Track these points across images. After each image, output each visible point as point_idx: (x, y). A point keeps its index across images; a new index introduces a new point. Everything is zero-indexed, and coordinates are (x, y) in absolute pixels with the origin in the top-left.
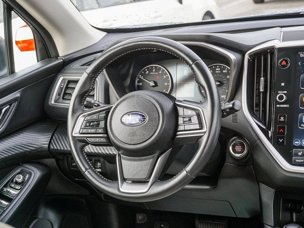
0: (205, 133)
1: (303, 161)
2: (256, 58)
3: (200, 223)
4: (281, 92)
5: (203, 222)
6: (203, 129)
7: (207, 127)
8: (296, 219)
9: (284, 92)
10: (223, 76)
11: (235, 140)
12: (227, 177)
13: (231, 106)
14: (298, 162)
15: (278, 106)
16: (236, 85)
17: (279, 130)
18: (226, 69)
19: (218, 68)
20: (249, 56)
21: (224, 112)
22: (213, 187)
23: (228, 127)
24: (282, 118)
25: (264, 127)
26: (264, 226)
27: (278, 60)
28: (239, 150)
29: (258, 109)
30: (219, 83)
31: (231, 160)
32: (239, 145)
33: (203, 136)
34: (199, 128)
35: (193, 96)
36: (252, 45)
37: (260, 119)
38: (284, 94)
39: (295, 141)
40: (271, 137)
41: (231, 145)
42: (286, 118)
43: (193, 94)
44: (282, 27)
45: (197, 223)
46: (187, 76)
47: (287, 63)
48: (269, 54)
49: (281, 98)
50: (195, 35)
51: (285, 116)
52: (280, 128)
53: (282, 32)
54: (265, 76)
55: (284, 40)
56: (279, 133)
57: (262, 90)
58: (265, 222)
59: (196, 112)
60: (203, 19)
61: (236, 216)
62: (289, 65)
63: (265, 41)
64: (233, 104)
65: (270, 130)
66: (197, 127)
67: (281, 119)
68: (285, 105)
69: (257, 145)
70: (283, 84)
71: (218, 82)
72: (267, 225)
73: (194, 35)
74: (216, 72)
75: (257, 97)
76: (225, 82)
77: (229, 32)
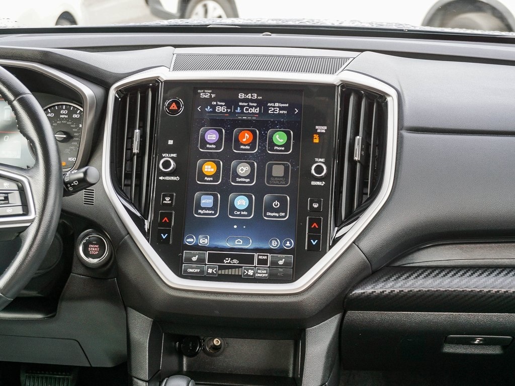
0: (32, 221)
1: (198, 270)
2: (129, 95)
3: (30, 377)
4: (167, 155)
5: (34, 377)
6: (29, 214)
7: (35, 212)
8: (188, 366)
9: (172, 155)
10: (72, 124)
11: (89, 234)
12: (72, 299)
13: (81, 175)
14: (191, 273)
15: (161, 178)
16: (93, 140)
17: (162, 219)
18: (78, 113)
19: (64, 110)
20: (117, 92)
21: (69, 185)
22: (49, 316)
23: (77, 212)
24: (168, 199)
25: (139, 214)
26: (132, 380)
27: (164, 101)
28: (96, 251)
29: (129, 183)
30: (65, 136)
31: (81, 270)
32: (95, 242)
33: (28, 227)
34: (21, 212)
35: (19, 157)
36: (121, 74)
37: (131, 199)
38: (172, 158)
39: (188, 238)
40: (149, 230)
41: (80, 243)
42: (174, 197)
43: (19, 153)
44: (176, 46)
45: (22, 378)
46: (8, 121)
47: (179, 107)
48: (150, 90)
49: (167, 164)
50: (22, 49)
51: (173, 195)
52: (163, 215)
53: (175, 55)
54: (143, 128)
55: (176, 68)
56: (161, 224)
57: (136, 150)
58: (134, 374)
59: (18, 186)
60: (57, 24)
61: (90, 365)
62: (182, 109)
63: (144, 68)
64: (85, 173)
65: (147, 219)
66: (20, 210)
67: (165, 200)
68: (173, 177)
69: (125, 244)
70: (171, 142)
71: (63, 133)
72: (138, 379)
73: (20, 49)
74: (61, 116)
75: (128, 163)
76: (75, 134)
77: (88, 49)
